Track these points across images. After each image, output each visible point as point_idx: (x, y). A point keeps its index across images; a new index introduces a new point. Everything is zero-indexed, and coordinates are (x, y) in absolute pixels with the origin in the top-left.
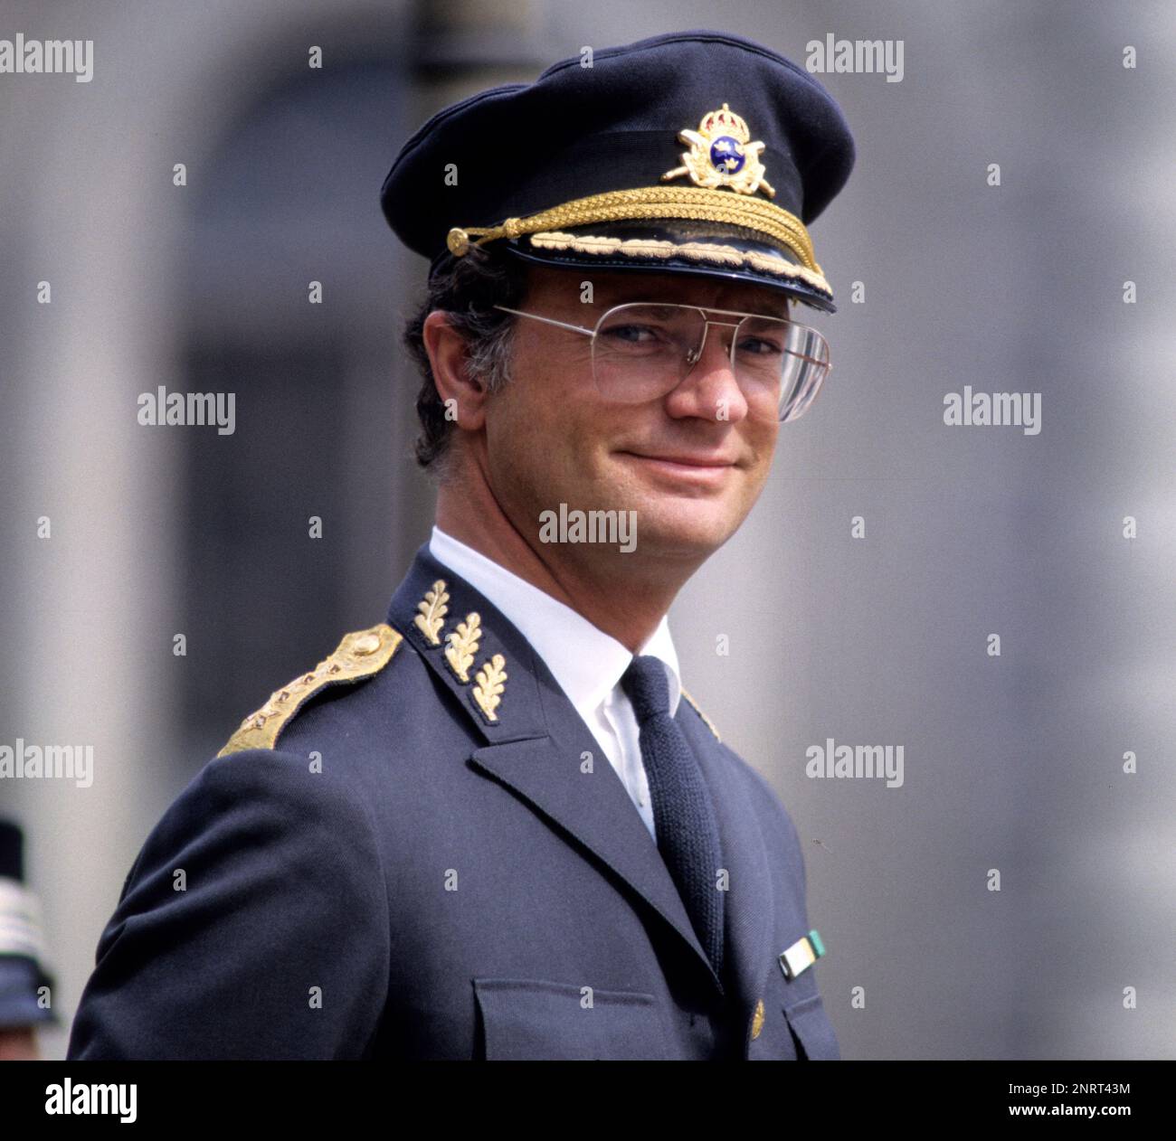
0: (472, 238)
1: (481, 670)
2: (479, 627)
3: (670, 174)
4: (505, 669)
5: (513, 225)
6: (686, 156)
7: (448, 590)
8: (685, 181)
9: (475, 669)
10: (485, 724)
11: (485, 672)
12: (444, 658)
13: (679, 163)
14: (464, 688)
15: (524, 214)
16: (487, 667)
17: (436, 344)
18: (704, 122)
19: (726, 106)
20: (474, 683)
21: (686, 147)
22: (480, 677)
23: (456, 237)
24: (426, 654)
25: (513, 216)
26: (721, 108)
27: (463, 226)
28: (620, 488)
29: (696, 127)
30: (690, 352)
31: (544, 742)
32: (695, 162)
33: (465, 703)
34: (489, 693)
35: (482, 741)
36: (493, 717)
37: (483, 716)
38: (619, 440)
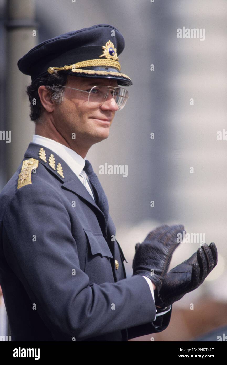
0: (54, 69)
1: (57, 167)
2: (54, 157)
3: (102, 56)
4: (61, 166)
5: (67, 67)
6: (104, 52)
7: (44, 150)
8: (104, 57)
9: (56, 167)
10: (62, 179)
11: (58, 167)
12: (49, 165)
13: (103, 53)
14: (55, 171)
15: (69, 65)
16: (58, 166)
17: (41, 93)
18: (106, 44)
19: (110, 41)
20: (57, 170)
21: (104, 50)
22: (57, 168)
23: (51, 69)
24: (44, 164)
25: (66, 65)
26: (109, 41)
27: (52, 67)
28: (91, 126)
29: (105, 46)
30: (105, 96)
31: (73, 181)
32: (106, 53)
33: (57, 174)
34: (60, 171)
35: (62, 182)
36: (63, 177)
37: (61, 177)
38: (91, 115)
